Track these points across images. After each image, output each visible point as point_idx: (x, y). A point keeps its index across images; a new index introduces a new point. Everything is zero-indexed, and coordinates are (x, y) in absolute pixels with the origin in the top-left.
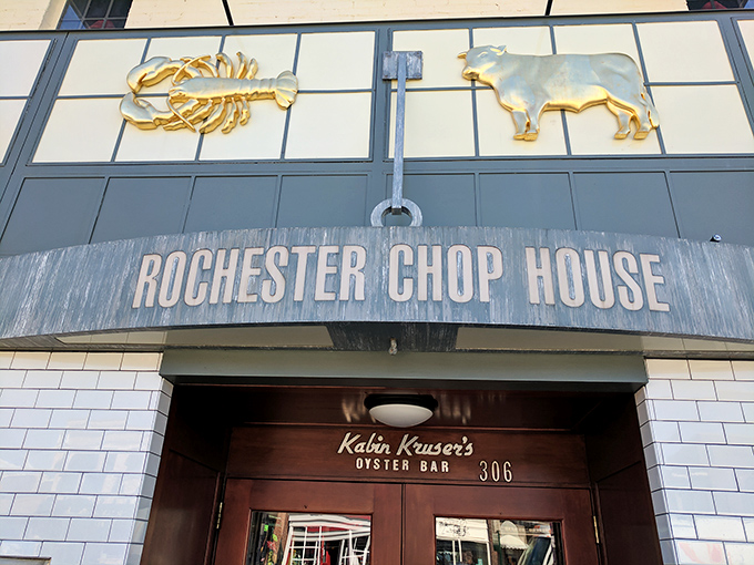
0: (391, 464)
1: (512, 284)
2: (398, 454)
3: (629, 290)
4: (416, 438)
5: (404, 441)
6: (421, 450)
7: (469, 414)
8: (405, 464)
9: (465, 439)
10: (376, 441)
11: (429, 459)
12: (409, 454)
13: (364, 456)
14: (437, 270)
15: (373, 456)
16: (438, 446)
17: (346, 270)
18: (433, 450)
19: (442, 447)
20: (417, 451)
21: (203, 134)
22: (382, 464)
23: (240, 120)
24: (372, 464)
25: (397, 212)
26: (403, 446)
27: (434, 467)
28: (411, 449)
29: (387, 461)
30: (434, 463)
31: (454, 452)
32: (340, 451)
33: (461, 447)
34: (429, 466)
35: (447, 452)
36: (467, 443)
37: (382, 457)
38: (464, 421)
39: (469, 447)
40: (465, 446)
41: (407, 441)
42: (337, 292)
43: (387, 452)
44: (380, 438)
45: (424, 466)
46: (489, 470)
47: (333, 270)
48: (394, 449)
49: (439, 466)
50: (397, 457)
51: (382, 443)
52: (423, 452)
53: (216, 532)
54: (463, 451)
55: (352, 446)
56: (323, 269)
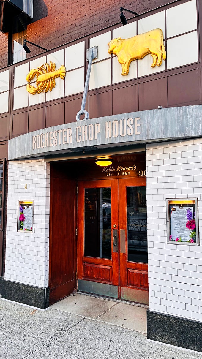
0: (115, 174)
1: (102, 134)
2: (117, 171)
3: (130, 130)
4: (121, 166)
5: (118, 167)
6: (122, 169)
7: (135, 158)
8: (119, 174)
9: (134, 165)
10: (111, 168)
11: (124, 172)
12: (120, 171)
13: (108, 172)
14: (86, 133)
15: (111, 172)
16: (127, 168)
17: (68, 135)
18: (126, 169)
19: (128, 168)
20: (122, 170)
21: (46, 93)
22: (113, 174)
23: (53, 86)
24: (110, 174)
25: (82, 114)
26: (118, 169)
27: (126, 174)
28: (120, 169)
29: (114, 173)
30: (126, 173)
31: (131, 169)
32: (103, 172)
33: (133, 167)
34: (125, 173)
35: (129, 169)
36: (135, 166)
37: (113, 172)
38: (134, 160)
39: (135, 167)
40: (134, 167)
41: (119, 167)
42: (67, 141)
43: (114, 171)
44: (112, 167)
45: (123, 173)
46: (140, 173)
47: (66, 136)
48: (116, 170)
49: (127, 173)
50: (117, 172)
51: (113, 168)
52: (123, 170)
53: (76, 194)
54: (133, 169)
55: (106, 170)
56: (64, 136)
